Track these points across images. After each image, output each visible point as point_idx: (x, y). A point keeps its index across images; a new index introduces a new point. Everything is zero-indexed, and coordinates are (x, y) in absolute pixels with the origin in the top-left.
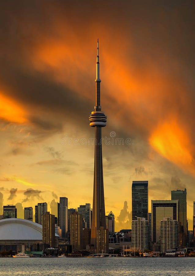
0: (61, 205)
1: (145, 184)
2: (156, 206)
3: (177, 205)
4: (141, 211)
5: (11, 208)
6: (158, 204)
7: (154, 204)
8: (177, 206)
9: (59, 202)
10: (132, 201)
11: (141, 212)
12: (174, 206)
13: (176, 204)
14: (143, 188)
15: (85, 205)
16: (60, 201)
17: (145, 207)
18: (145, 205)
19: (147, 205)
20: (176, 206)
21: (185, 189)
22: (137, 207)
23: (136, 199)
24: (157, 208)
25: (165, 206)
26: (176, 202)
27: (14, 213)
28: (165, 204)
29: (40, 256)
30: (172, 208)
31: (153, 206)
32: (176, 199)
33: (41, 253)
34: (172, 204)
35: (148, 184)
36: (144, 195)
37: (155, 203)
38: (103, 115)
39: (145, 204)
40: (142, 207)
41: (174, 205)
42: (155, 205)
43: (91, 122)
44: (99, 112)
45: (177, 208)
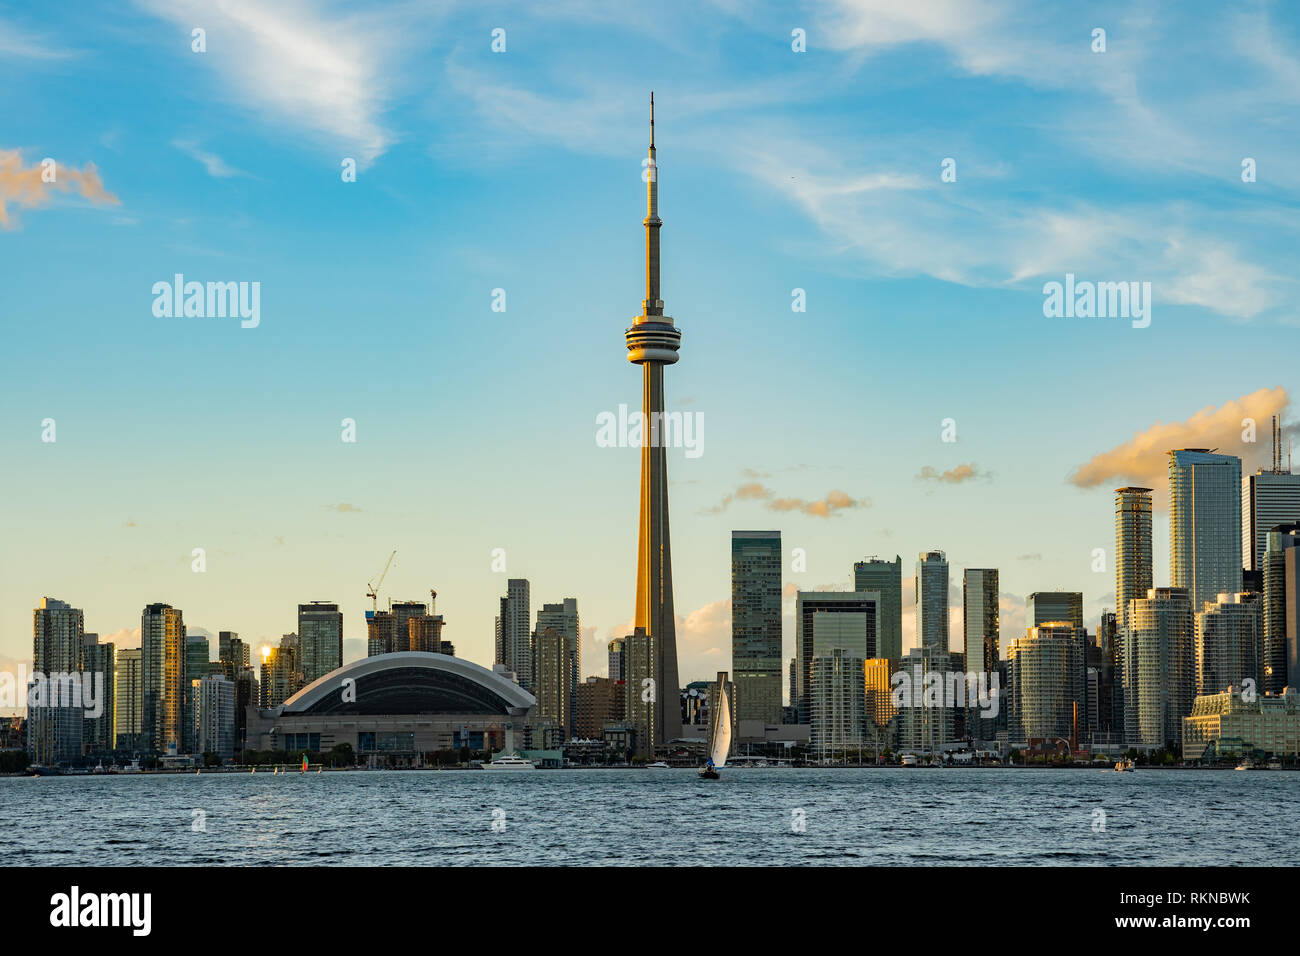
0: (511, 603)
1: (770, 543)
2: (812, 611)
3: (878, 605)
4: (759, 625)
5: (325, 613)
6: (819, 604)
7: (805, 604)
8: (878, 611)
9: (505, 596)
11: (760, 628)
12: (867, 611)
13: (873, 604)
14: (767, 554)
15: (562, 602)
16: (510, 590)
20: (874, 611)
22: (749, 614)
23: (745, 586)
24: (816, 614)
25: (843, 611)
26: (875, 596)
28: (840, 604)
30: (862, 615)
31: (805, 611)
32: (871, 588)
34: (859, 604)
35: (780, 540)
36: (769, 574)
37: (808, 599)
38: (668, 326)
41: (869, 609)
42: (810, 606)
43: (631, 348)
44: (655, 319)
45: (878, 617)
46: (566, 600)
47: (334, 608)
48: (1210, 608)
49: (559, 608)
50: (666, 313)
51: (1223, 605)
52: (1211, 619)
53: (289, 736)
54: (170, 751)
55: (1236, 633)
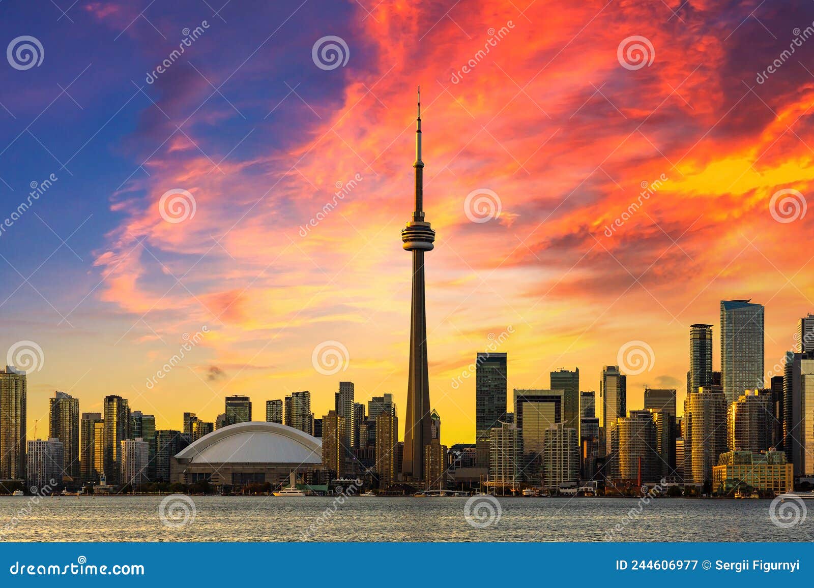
0: (341, 396)
1: (500, 360)
2: (522, 401)
3: (563, 398)
4: (492, 410)
5: (240, 402)
6: (526, 397)
7: (518, 396)
8: (562, 400)
9: (338, 391)
10: (477, 391)
11: (492, 412)
13: (559, 397)
14: (498, 366)
16: (340, 388)
17: (501, 402)
18: (502, 398)
19: (505, 399)
20: (560, 401)
21: (577, 370)
22: (486, 403)
23: (484, 386)
24: (524, 403)
25: (540, 401)
26: (561, 392)
27: (247, 411)
28: (539, 397)
29: (323, 494)
30: (553, 404)
31: (518, 401)
32: (561, 388)
33: (325, 488)
34: (552, 397)
35: (506, 358)
36: (500, 379)
37: (521, 394)
38: (427, 227)
39: (501, 396)
40: (496, 402)
41: (556, 400)
42: (521, 398)
43: (405, 241)
44: (420, 223)
45: (563, 405)
46: (385, 395)
47: (247, 398)
48: (742, 399)
49: (381, 399)
50: (426, 220)
51: (747, 397)
52: (741, 406)
53: (194, 474)
54: (102, 483)
55: (755, 414)
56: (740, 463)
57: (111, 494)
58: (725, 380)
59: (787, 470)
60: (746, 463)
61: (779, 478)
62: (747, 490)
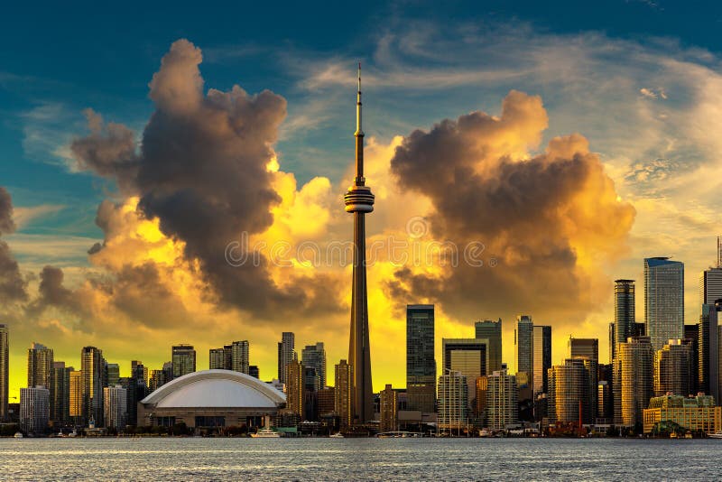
0: (283, 346)
1: (428, 312)
2: (450, 350)
3: (487, 346)
4: (421, 358)
5: (185, 350)
6: (454, 345)
7: (447, 345)
8: (487, 350)
9: (280, 341)
10: (408, 340)
13: (484, 345)
14: (426, 318)
16: (283, 338)
17: (429, 350)
18: (430, 346)
19: (433, 347)
20: (485, 349)
21: (500, 320)
22: (416, 351)
23: (413, 336)
24: (452, 352)
25: (467, 349)
26: (486, 341)
27: (192, 359)
28: (466, 345)
29: (293, 435)
30: (479, 352)
31: (446, 350)
32: (485, 337)
33: (294, 430)
34: (478, 345)
35: (433, 310)
36: (427, 329)
37: (449, 343)
38: (367, 192)
39: (429, 344)
40: (425, 350)
41: (482, 348)
42: (450, 347)
43: (347, 204)
44: (362, 188)
45: (487, 353)
46: (318, 344)
47: (191, 348)
48: (666, 348)
49: (313, 348)
50: (366, 185)
51: (671, 346)
52: (665, 354)
53: (160, 418)
54: (91, 426)
55: (678, 362)
56: (673, 406)
57: (103, 436)
58: (648, 331)
59: (715, 413)
60: (678, 406)
61: (709, 420)
62: (681, 432)
